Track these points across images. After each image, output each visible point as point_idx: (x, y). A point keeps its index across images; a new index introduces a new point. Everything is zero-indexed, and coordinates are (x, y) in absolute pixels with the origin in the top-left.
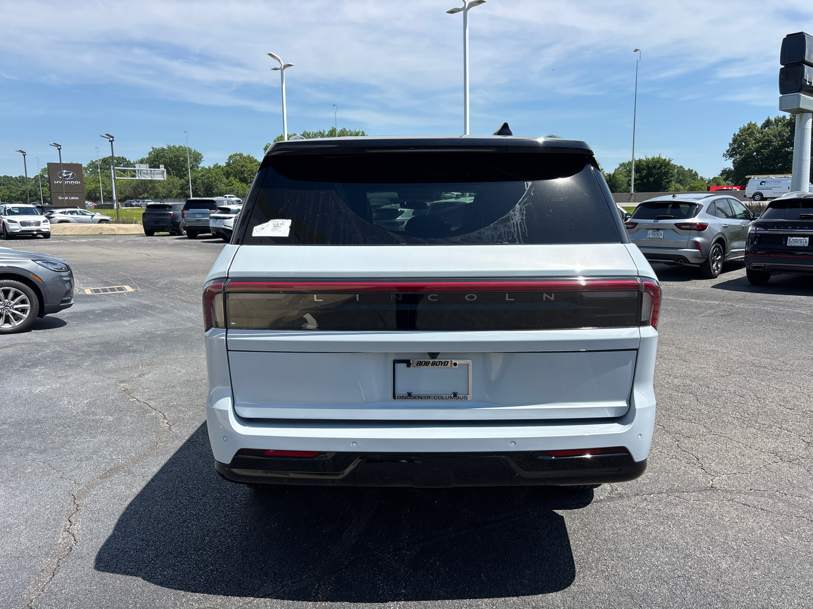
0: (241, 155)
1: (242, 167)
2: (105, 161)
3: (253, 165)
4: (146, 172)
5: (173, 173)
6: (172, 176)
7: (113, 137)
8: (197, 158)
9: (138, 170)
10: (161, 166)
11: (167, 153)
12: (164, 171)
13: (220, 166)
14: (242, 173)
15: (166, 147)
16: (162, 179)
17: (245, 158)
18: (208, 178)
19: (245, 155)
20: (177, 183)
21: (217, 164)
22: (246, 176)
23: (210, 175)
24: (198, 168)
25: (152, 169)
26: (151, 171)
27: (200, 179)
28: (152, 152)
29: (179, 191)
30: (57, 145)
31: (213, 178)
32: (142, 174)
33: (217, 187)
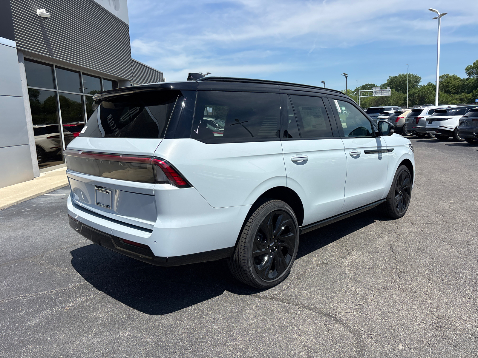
0: (447, 75)
1: (448, 83)
2: (363, 87)
3: (456, 81)
4: (378, 92)
5: (401, 91)
6: (400, 92)
7: (347, 75)
8: (417, 80)
9: (374, 91)
10: (388, 87)
11: (398, 79)
12: (389, 90)
13: (432, 84)
14: (447, 87)
15: (397, 76)
16: (388, 95)
17: (450, 77)
18: (423, 92)
19: (451, 75)
20: (402, 97)
21: (430, 83)
22: (450, 89)
23: (424, 91)
24: (417, 86)
25: (382, 90)
26: (382, 91)
27: (417, 93)
28: (389, 79)
29: (403, 102)
30: (323, 82)
31: (426, 92)
32: (376, 93)
33: (428, 98)
